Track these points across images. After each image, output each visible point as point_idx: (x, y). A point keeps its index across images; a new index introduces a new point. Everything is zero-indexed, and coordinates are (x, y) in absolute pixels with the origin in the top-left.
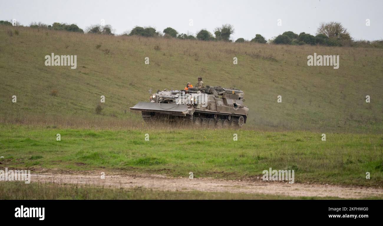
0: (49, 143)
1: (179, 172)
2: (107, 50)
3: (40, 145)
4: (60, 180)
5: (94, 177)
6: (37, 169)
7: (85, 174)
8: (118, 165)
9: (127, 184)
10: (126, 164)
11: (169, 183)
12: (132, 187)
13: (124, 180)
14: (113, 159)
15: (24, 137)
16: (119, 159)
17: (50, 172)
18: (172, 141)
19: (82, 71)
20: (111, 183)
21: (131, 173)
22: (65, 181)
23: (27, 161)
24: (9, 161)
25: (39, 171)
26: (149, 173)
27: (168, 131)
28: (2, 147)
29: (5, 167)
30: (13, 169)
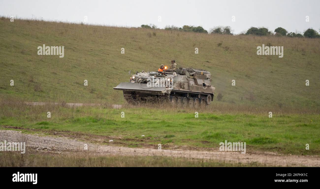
0: (179, 124)
1: (289, 150)
2: (226, 47)
3: (172, 126)
4: (189, 155)
5: (216, 153)
6: (171, 146)
7: (209, 150)
9: (244, 160)
11: (280, 159)
12: (249, 162)
13: (241, 156)
14: (232, 139)
15: (160, 120)
16: (237, 139)
17: (181, 148)
18: (282, 123)
20: (230, 158)
21: (247, 150)
22: (193, 156)
23: (162, 139)
24: (148, 139)
25: (172, 148)
26: (263, 150)
27: (279, 115)
28: (143, 127)
29: (145, 144)
30: (152, 145)
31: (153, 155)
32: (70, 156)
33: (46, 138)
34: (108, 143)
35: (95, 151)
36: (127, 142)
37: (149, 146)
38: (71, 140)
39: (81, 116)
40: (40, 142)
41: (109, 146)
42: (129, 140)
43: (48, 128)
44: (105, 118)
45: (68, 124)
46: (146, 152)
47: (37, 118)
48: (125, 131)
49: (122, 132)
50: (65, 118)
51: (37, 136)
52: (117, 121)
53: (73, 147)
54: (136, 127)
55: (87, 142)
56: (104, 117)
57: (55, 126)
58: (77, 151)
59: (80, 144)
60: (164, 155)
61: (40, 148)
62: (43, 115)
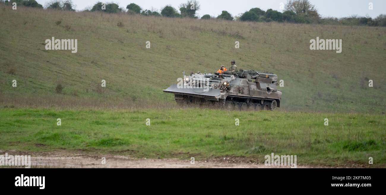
0: (6, 123)
1: (143, 153)
2: (67, 27)
5: (53, 158)
7: (45, 155)
8: (80, 146)
9: (89, 166)
10: (87, 145)
11: (133, 164)
13: (86, 162)
14: (74, 140)
16: (80, 140)
18: (135, 121)
19: (41, 49)
20: (72, 164)
21: (93, 154)
26: (112, 154)
27: (132, 110)
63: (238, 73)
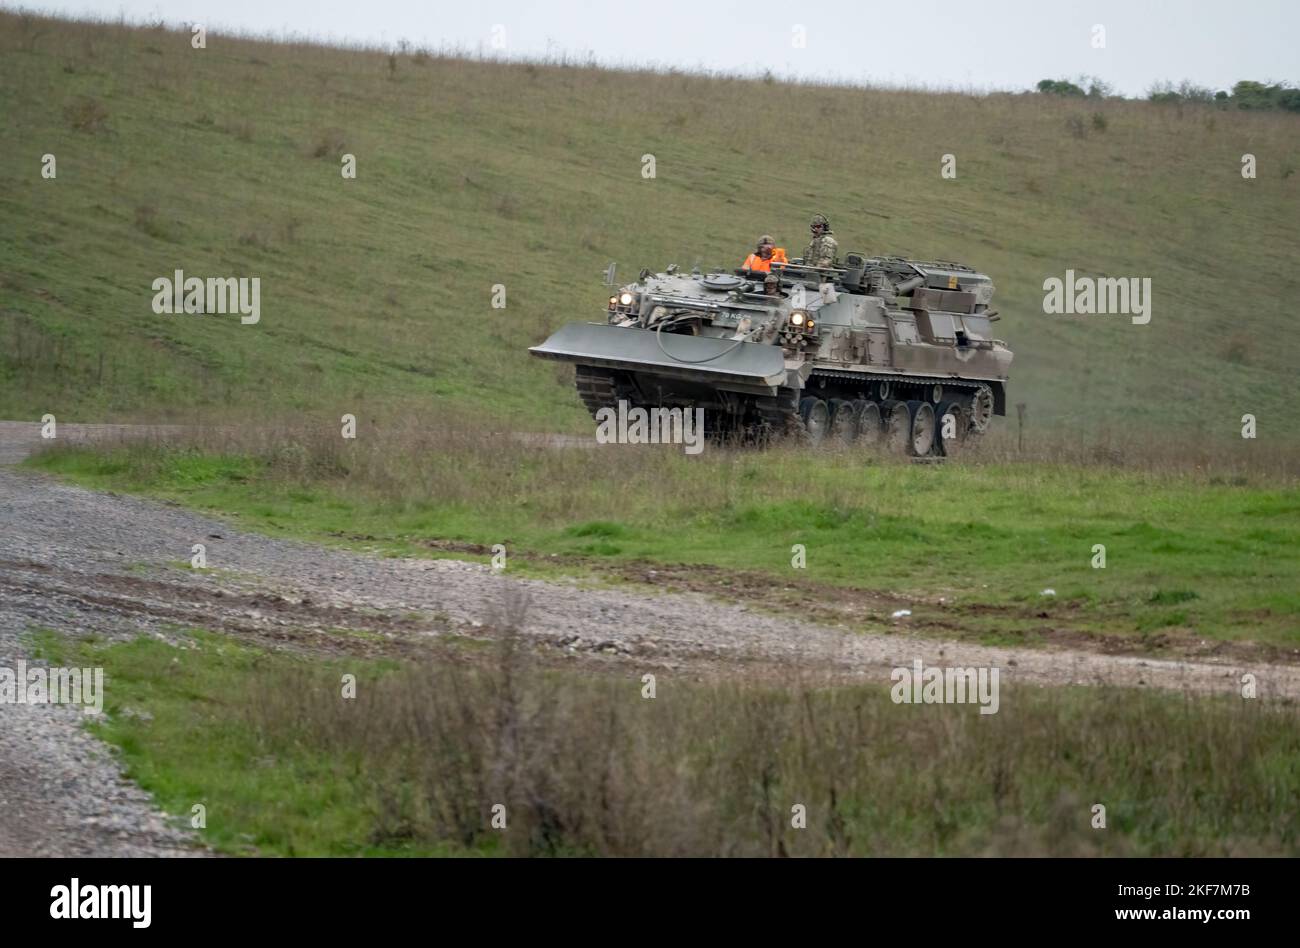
0: (1219, 542)
3: (1186, 549)
4: (1268, 688)
6: (1178, 642)
15: (1126, 518)
17: (1227, 654)
22: (1286, 691)
23: (1138, 608)
24: (1074, 607)
25: (1184, 649)
28: (1047, 554)
29: (1059, 631)
30: (1091, 636)
31: (1095, 682)
32: (717, 680)
33: (611, 597)
34: (888, 622)
35: (828, 659)
36: (975, 620)
37: (1076, 641)
38: (722, 606)
39: (763, 501)
40: (581, 615)
41: (892, 639)
42: (983, 610)
43: (617, 551)
44: (873, 507)
45: (711, 537)
46: (1063, 668)
47: (569, 507)
48: (965, 571)
49: (950, 574)
50: (694, 505)
51: (572, 590)
52: (926, 522)
53: (731, 638)
54: (1016, 554)
55: (792, 618)
56: (869, 502)
57: (647, 545)
58: (748, 659)
59: (760, 629)
60: (1147, 681)
61: (584, 641)
62: (594, 493)
63: (840, 274)
